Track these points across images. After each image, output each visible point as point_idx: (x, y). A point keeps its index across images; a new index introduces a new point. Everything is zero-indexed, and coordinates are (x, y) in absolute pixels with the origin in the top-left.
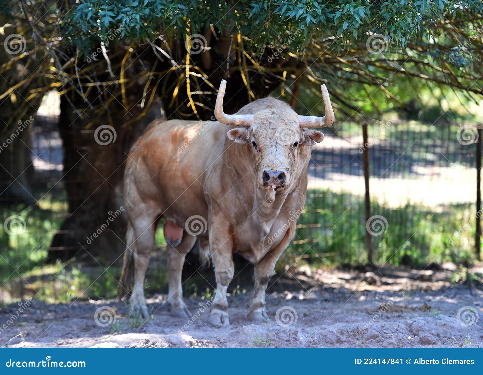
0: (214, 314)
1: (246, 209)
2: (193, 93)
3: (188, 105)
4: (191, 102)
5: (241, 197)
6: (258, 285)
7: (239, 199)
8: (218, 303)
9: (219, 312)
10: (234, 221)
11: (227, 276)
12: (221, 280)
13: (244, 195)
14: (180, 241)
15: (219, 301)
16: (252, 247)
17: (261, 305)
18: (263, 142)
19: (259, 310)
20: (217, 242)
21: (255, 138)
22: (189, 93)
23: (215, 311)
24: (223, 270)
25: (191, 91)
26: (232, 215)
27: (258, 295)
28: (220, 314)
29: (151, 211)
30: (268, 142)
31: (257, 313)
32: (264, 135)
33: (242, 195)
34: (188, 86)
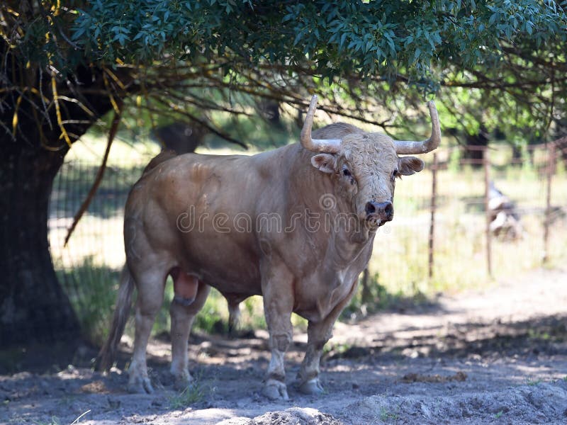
0: (271, 385)
1: (317, 258)
2: (66, 122)
3: (61, 137)
4: (64, 133)
5: (312, 243)
6: (313, 350)
7: (309, 244)
8: (275, 372)
9: (277, 382)
10: (301, 272)
11: (286, 340)
12: (279, 344)
13: (316, 239)
14: (194, 300)
15: (276, 370)
16: (319, 303)
17: (316, 374)
18: (361, 169)
19: (314, 381)
20: (276, 299)
21: (348, 165)
22: (60, 122)
23: (271, 382)
24: (282, 333)
25: (62, 120)
26: (300, 266)
27: (312, 363)
28: (278, 386)
29: (163, 263)
30: (366, 169)
31: (313, 384)
32: (360, 162)
33: (314, 240)
34: (58, 113)
